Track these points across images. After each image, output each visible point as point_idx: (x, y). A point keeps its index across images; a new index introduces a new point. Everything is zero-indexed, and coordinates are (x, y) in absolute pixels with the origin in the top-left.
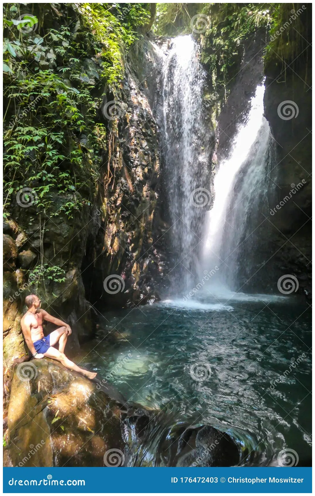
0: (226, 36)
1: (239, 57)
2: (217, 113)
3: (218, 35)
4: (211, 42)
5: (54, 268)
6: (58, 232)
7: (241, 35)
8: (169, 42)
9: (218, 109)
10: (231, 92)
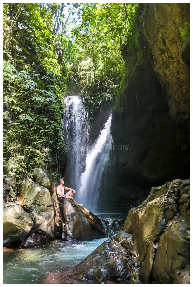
0: (94, 100)
1: (99, 109)
2: (89, 130)
3: (90, 99)
4: (87, 101)
5: (59, 174)
6: (62, 160)
7: (100, 101)
8: (68, 97)
9: (89, 128)
10: (95, 122)
